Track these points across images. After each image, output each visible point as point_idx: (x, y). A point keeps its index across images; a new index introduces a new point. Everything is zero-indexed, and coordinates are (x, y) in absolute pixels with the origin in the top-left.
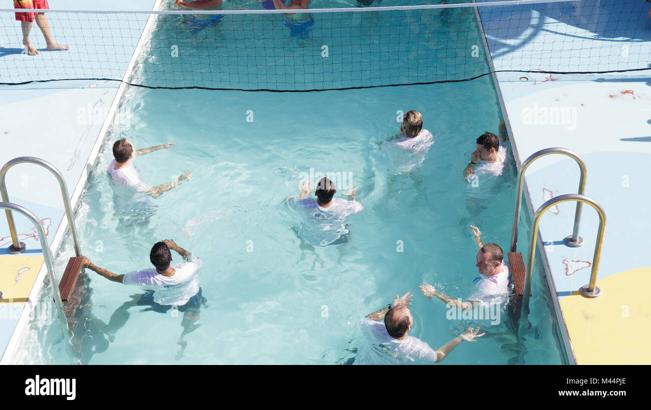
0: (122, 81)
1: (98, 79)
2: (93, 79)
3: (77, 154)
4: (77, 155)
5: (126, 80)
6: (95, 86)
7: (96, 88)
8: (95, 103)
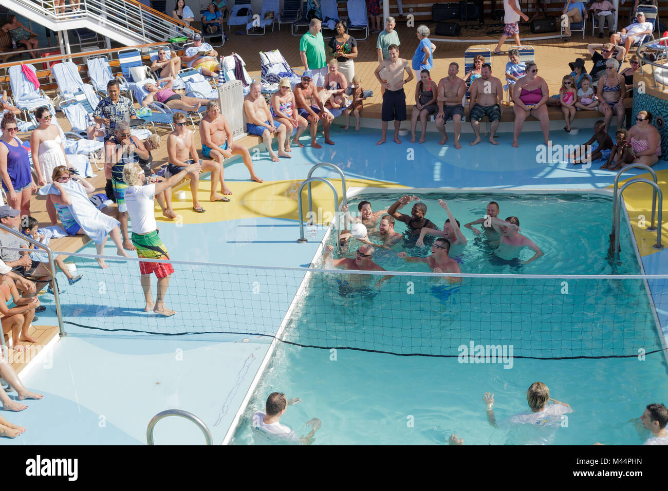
0: (274, 337)
1: (251, 334)
2: (247, 334)
3: (225, 409)
4: (225, 411)
5: (278, 336)
6: (248, 340)
7: (249, 342)
8: (247, 358)
